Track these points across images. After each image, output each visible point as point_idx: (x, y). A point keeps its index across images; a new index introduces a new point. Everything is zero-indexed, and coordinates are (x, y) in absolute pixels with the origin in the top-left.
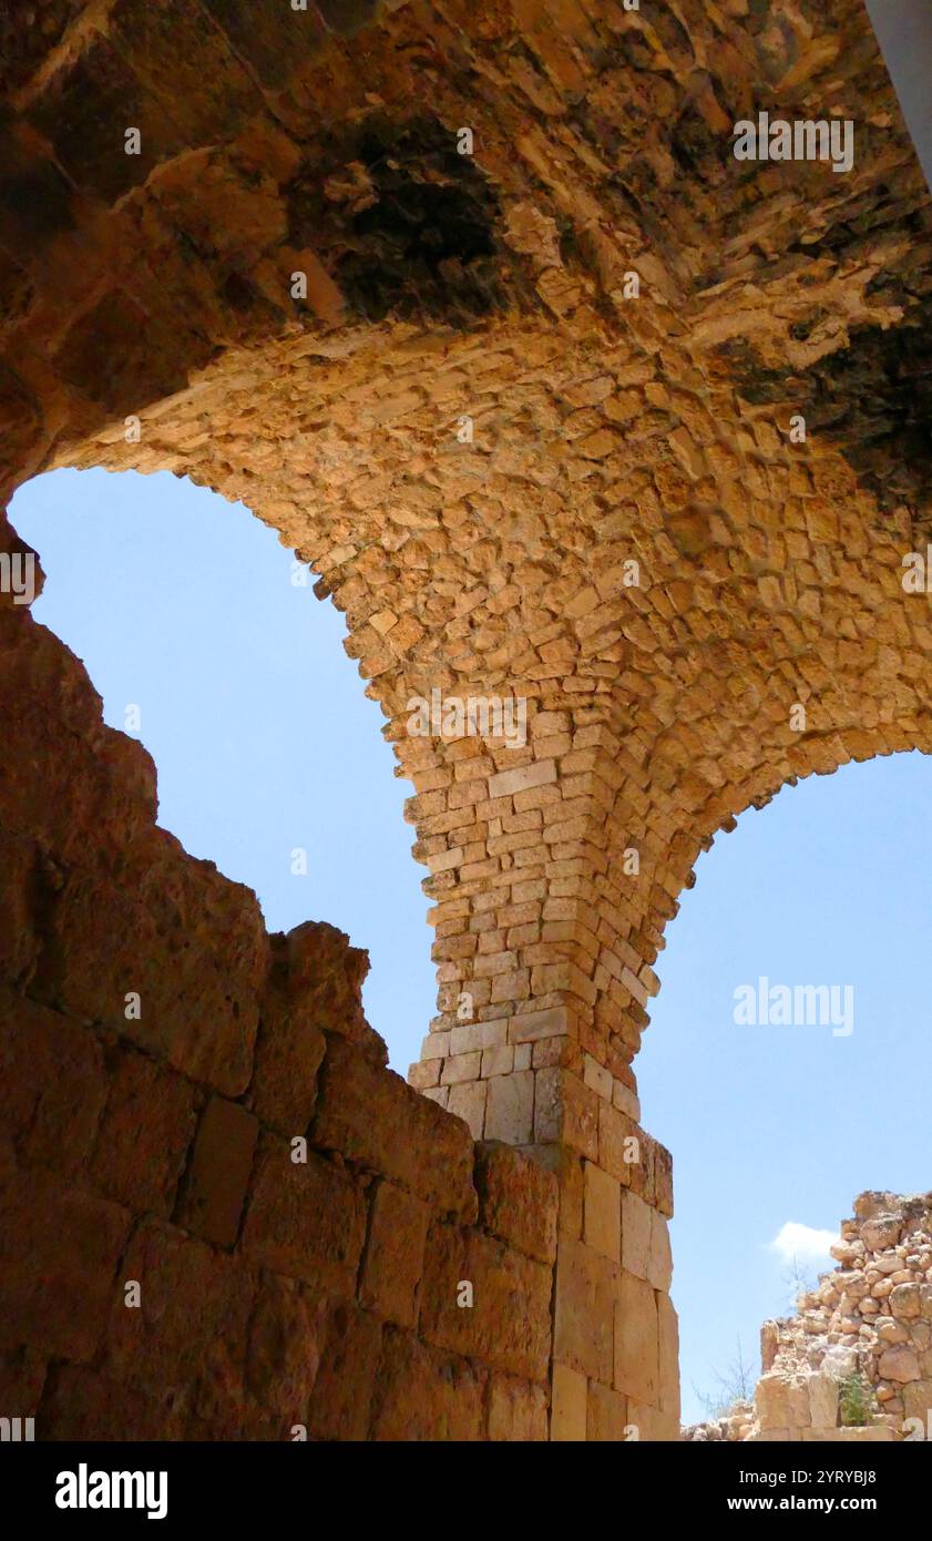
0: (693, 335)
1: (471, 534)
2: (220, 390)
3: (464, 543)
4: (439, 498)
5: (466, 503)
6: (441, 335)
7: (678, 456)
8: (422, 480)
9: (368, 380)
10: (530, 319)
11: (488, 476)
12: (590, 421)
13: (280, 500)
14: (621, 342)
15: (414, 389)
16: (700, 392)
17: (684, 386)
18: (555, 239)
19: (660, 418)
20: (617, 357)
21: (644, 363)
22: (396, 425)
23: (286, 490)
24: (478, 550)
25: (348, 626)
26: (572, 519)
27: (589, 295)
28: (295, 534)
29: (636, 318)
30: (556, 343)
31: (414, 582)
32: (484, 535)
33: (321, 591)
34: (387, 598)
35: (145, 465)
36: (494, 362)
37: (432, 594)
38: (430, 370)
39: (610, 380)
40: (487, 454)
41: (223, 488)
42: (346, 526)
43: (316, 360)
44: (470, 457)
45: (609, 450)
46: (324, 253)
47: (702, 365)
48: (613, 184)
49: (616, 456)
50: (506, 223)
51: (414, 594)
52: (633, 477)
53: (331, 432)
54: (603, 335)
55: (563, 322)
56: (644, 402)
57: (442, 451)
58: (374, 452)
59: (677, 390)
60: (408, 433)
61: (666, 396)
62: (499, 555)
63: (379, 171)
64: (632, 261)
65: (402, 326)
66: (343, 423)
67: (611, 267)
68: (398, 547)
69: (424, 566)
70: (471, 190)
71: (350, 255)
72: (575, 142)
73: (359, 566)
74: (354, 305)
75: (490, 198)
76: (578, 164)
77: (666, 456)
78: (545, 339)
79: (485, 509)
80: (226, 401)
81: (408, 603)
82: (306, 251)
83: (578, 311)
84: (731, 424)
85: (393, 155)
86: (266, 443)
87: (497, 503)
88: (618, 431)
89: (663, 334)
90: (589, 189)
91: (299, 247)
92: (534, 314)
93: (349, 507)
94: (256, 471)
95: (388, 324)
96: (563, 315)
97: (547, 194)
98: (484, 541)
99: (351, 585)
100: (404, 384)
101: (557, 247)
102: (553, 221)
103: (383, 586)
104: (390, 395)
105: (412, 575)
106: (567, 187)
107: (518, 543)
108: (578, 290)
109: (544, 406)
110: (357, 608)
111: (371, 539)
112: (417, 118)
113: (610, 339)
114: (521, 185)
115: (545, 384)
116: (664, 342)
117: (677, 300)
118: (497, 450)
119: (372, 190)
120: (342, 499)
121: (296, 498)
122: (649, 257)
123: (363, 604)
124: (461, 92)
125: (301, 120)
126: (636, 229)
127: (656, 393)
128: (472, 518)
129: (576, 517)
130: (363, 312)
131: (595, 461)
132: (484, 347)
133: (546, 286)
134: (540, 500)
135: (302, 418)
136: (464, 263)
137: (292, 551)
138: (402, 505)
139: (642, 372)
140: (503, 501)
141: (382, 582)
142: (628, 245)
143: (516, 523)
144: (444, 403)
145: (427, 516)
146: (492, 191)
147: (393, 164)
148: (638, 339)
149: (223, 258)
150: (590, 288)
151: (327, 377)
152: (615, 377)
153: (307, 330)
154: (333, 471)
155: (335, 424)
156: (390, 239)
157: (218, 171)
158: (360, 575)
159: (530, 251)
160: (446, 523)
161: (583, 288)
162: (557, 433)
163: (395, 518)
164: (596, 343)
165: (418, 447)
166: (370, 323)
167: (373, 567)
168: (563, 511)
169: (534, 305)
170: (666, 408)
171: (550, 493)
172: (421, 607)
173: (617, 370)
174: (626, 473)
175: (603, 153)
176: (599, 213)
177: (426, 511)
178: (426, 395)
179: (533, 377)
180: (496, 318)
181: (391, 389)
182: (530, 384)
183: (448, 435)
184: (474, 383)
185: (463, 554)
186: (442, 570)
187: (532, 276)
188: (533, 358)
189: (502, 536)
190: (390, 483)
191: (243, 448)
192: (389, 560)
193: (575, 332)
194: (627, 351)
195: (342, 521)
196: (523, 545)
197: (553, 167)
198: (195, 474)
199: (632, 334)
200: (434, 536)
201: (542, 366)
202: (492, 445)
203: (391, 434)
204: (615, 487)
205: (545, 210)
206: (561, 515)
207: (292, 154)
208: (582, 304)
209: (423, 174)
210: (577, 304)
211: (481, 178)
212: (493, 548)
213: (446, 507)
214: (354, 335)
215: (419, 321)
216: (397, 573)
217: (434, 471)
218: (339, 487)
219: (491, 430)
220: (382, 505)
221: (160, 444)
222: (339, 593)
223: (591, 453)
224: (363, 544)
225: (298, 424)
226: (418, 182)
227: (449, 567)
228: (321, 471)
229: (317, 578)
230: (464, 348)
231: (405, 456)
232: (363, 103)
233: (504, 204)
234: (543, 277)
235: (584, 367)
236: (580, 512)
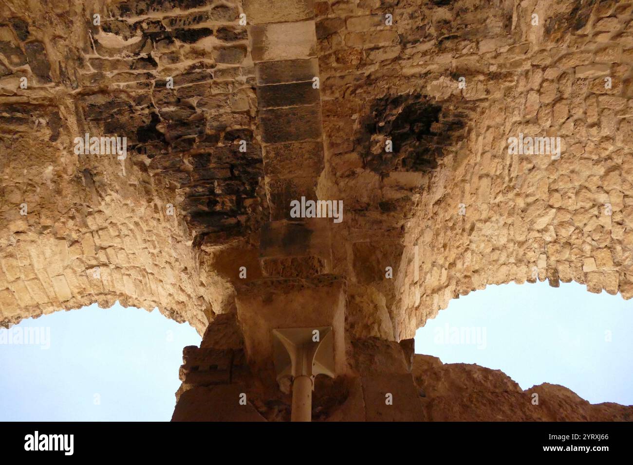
0: (532, 43)
1: (570, 198)
2: (425, 247)
3: (572, 204)
4: (542, 202)
5: (552, 191)
6: (461, 148)
7: (591, 76)
8: (528, 205)
9: (463, 192)
10: (479, 110)
11: (545, 173)
12: (547, 112)
13: (498, 269)
14: (516, 78)
15: (480, 177)
16: (563, 52)
17: (556, 58)
18: (451, 80)
19: (565, 77)
20: (522, 83)
21: (533, 73)
22: (494, 197)
23: (494, 263)
24: (580, 198)
25: (581, 283)
26: (592, 144)
27: (484, 80)
28: (518, 275)
29: (508, 65)
30: (497, 106)
31: (578, 238)
32: (575, 191)
33: (555, 283)
34: (578, 256)
35: (441, 304)
36: (490, 136)
37: (590, 233)
38: (476, 164)
39: (532, 92)
40: (534, 167)
41: (475, 286)
42: (529, 251)
43: (438, 202)
44: (530, 176)
45: (567, 109)
46: (396, 169)
47: (550, 45)
48: (441, 42)
49: (572, 107)
50: (431, 96)
51: (584, 242)
52: (588, 103)
53: (479, 225)
54: (507, 84)
55: (490, 97)
56: (553, 81)
57: (519, 187)
58: (501, 215)
59: (555, 63)
60: (501, 195)
61: (555, 69)
62: (590, 190)
63: (380, 130)
64: (480, 53)
65: (446, 159)
66: (477, 218)
67: (478, 64)
68: (554, 235)
69: (572, 229)
70: (410, 102)
71: (404, 161)
72: (414, 48)
73: (553, 259)
74: (424, 172)
75: (418, 96)
76: (425, 54)
77: (587, 82)
78: (492, 108)
79: (561, 184)
80: (433, 250)
81: (587, 248)
82: (391, 174)
83: (488, 88)
84: (590, 42)
85: (378, 122)
86: (466, 253)
87: (561, 177)
88: (559, 100)
89: (524, 57)
90: (437, 54)
91: (387, 175)
92: (477, 106)
93: (521, 244)
94: (477, 268)
95: (441, 164)
96: (486, 95)
97: (430, 74)
98: (577, 193)
99: (560, 268)
100: (475, 179)
101: (455, 81)
102: (443, 77)
103: (570, 254)
104: (477, 189)
105: (574, 237)
106: (432, 64)
107: (589, 177)
108: (479, 83)
109: (526, 129)
110: (574, 273)
111: (543, 245)
112: (371, 106)
113: (511, 81)
114: (421, 82)
115: (515, 122)
116: (528, 59)
117: (510, 41)
118: (534, 162)
119: (386, 137)
120: (515, 244)
121: (501, 262)
122: (481, 44)
123: (574, 269)
124: (372, 84)
125: (345, 146)
126: (466, 42)
127: (551, 74)
128: (562, 192)
129: (593, 142)
130: (430, 169)
131: (568, 118)
132: (479, 136)
133: (468, 95)
134: (572, 155)
135: (464, 230)
136: (437, 121)
137: (526, 282)
138: (535, 220)
139: (536, 76)
140: (562, 173)
141: (568, 253)
142: (472, 50)
143: (578, 173)
144: (496, 171)
145: (547, 212)
146: (416, 94)
147: (381, 124)
148: (519, 70)
149: (372, 203)
150: (481, 78)
151: (449, 205)
152: (532, 89)
153: (421, 194)
154: (498, 238)
155: (477, 221)
156: (409, 142)
157: (342, 184)
158: (558, 261)
159: (450, 94)
160: (556, 206)
161: (479, 81)
162: (543, 130)
163: (540, 227)
164: (510, 89)
165: (511, 195)
166: (436, 170)
167: (557, 252)
168: (585, 147)
169: (474, 105)
170: (562, 72)
171: (572, 148)
172: (594, 243)
173: (529, 87)
174: (584, 105)
175: (425, 40)
176: (450, 55)
177: (544, 211)
178: (487, 175)
179: (508, 126)
180: (469, 122)
181: (475, 186)
182: (511, 130)
183: (513, 179)
184: (495, 151)
185: (578, 207)
186: (580, 221)
187: (461, 98)
188: (498, 120)
189: (580, 183)
190: (520, 219)
191: (462, 263)
192: (559, 243)
193: (498, 95)
194: (522, 77)
195: (526, 252)
196: (591, 175)
197: (421, 65)
198: (461, 291)
199: (515, 71)
200: (559, 214)
201: (506, 118)
202: (530, 162)
203: (497, 202)
204: (588, 114)
205: (437, 79)
206: (587, 149)
207: (354, 156)
208: (486, 85)
209: (393, 115)
210: (485, 87)
211: (408, 95)
212: (583, 191)
213: (548, 201)
214: (437, 179)
215: (449, 152)
216: (568, 244)
217: (527, 196)
218: (508, 241)
219: (523, 159)
220: (529, 230)
221: (436, 289)
222: (561, 276)
223: (562, 118)
224: (543, 249)
225: (465, 234)
226: (394, 119)
227: (580, 218)
228: (495, 242)
229: (547, 281)
230: (473, 143)
231: (511, 204)
232: (354, 121)
233: (424, 92)
234: (464, 94)
235: (517, 101)
236: (590, 138)
